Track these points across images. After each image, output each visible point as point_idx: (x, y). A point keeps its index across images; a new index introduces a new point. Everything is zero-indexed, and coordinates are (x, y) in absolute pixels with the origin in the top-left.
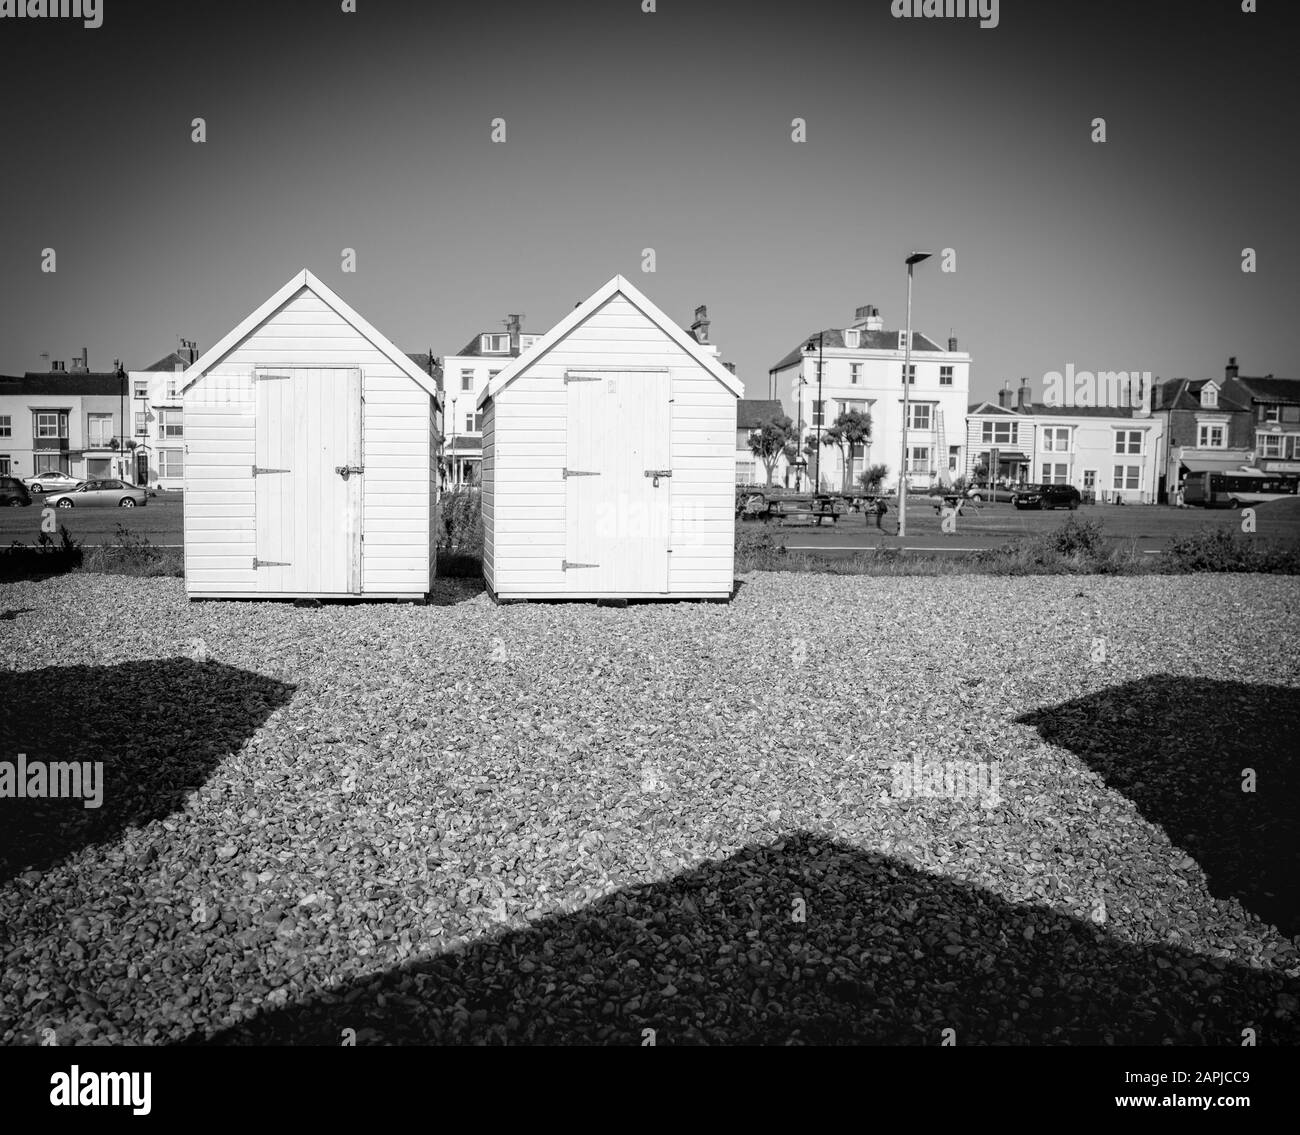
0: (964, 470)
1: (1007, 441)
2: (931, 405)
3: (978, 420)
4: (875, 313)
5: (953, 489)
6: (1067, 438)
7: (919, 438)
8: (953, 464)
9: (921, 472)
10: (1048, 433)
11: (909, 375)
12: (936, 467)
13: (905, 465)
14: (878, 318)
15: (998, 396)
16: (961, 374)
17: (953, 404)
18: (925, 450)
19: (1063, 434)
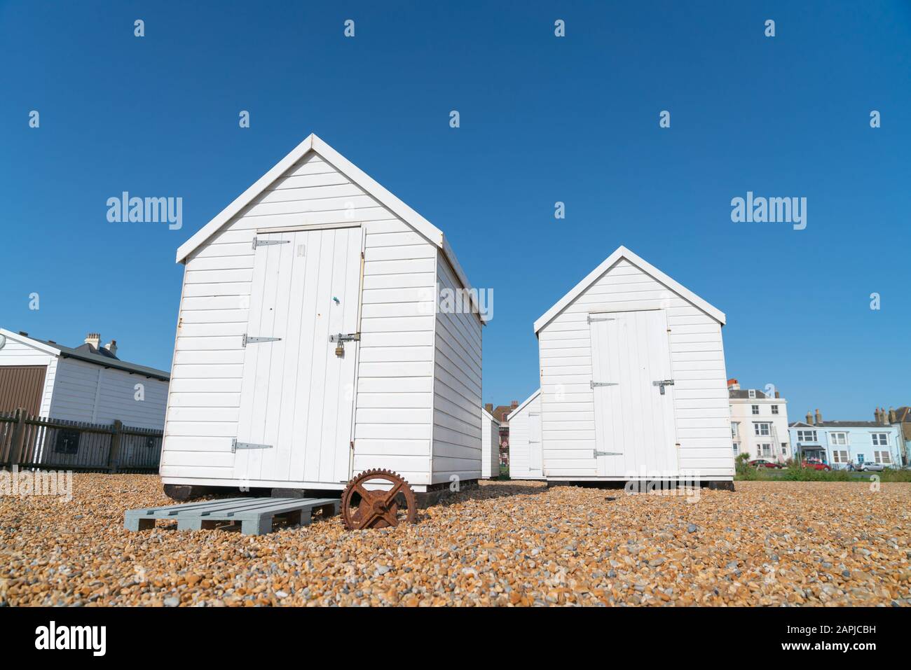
0: (790, 454)
1: (812, 440)
2: (769, 424)
3: (795, 430)
4: (736, 382)
5: (786, 464)
6: (844, 437)
7: (765, 439)
8: (784, 452)
9: (768, 456)
10: (833, 435)
11: (755, 410)
12: (776, 454)
13: (759, 452)
14: (738, 384)
15: (806, 419)
16: (782, 408)
17: (780, 423)
18: (768, 445)
19: (841, 436)
